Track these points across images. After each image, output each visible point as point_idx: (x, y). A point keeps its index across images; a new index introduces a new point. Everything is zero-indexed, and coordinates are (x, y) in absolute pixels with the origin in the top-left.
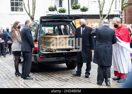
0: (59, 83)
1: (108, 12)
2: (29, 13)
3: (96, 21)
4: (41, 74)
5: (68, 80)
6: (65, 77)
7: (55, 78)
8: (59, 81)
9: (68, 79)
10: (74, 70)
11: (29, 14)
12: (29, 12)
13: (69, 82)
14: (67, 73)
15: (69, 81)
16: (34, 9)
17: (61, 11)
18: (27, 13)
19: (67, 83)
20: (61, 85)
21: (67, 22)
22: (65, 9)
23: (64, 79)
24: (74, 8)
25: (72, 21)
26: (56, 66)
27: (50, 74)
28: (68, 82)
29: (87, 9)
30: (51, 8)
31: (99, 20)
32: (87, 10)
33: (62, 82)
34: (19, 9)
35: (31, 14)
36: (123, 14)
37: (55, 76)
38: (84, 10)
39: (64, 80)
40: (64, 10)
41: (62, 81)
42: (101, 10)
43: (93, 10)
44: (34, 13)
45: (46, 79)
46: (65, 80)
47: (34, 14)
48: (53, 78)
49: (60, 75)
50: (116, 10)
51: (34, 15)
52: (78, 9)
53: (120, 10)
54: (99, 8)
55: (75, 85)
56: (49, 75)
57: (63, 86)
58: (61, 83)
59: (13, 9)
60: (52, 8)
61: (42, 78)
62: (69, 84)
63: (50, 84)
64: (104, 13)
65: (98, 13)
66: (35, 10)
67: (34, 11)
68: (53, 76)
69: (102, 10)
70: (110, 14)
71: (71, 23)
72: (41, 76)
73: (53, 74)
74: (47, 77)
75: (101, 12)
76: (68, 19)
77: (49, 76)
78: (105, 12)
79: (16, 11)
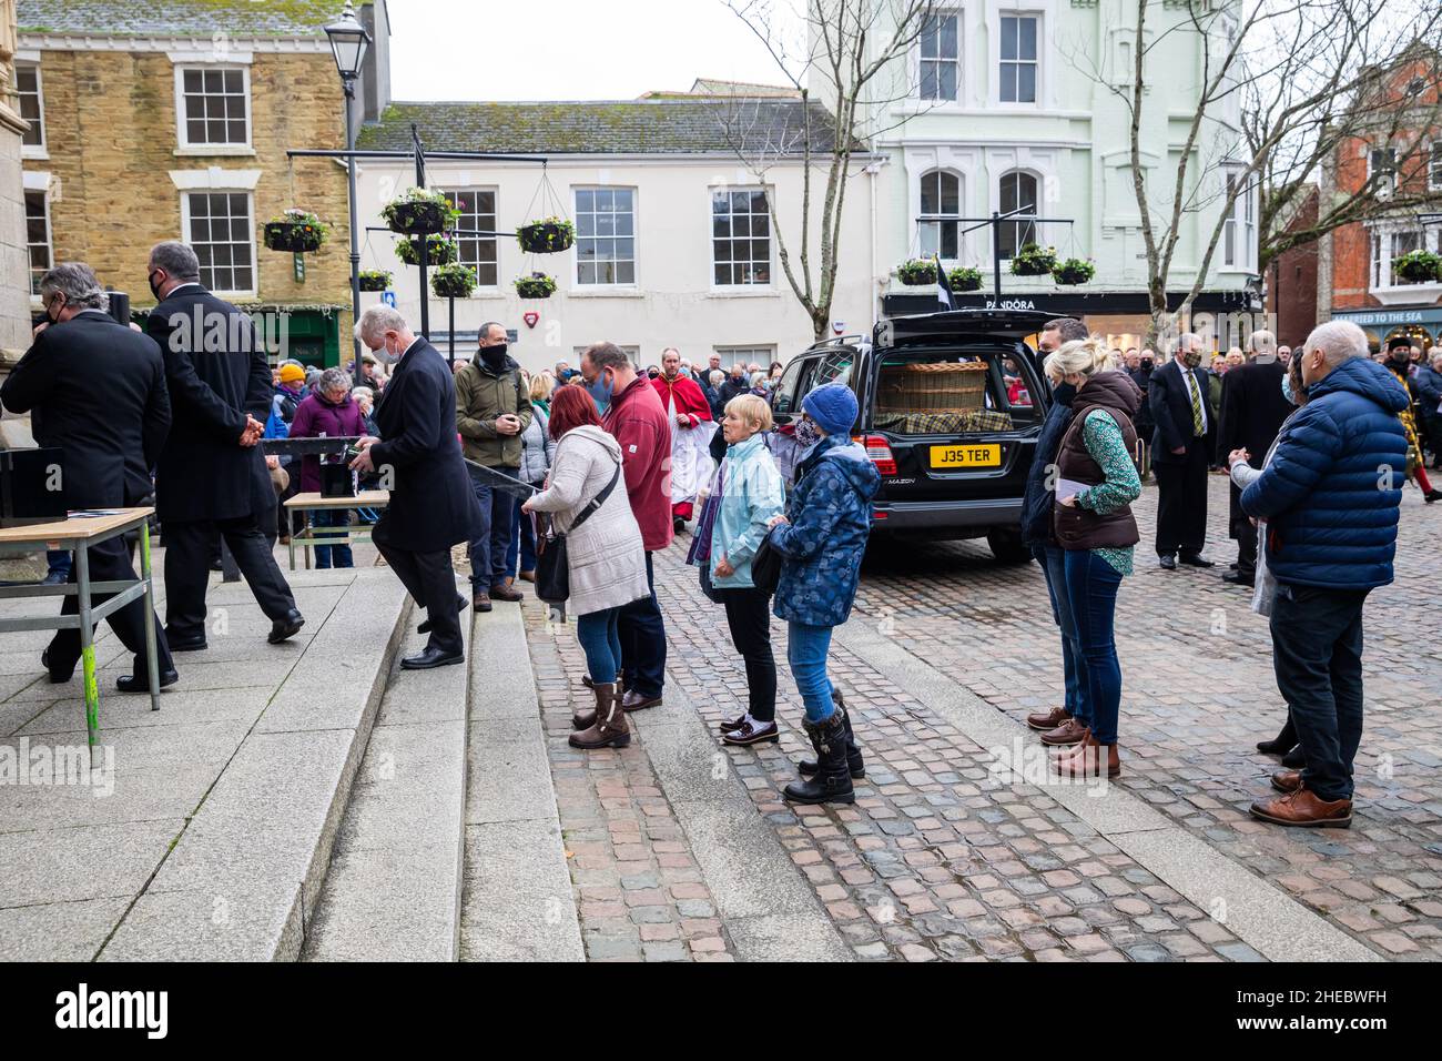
0: (965, 627)
1: (1194, 280)
2: (804, 293)
3: (1127, 326)
4: (873, 582)
5: (1008, 615)
6: (986, 601)
7: (944, 604)
8: (965, 620)
9: (1005, 609)
10: (1027, 567)
11: (806, 301)
12: (808, 287)
13: (1012, 624)
14: (996, 584)
15: (1011, 620)
16: (830, 274)
17: (961, 281)
18: (798, 294)
19: (1003, 627)
20: (977, 638)
21: (999, 341)
22: (980, 270)
23: (985, 609)
24: (1024, 269)
25: (1021, 340)
26: (938, 547)
27: (919, 587)
28: (1006, 623)
29: (1087, 270)
30: (912, 271)
31: (1141, 320)
32: (1087, 277)
33: (975, 623)
34: (751, 274)
35: (816, 301)
36: (1265, 287)
37: (941, 593)
38: (1073, 274)
39: (984, 613)
40: (971, 279)
41: (978, 617)
42: (1159, 274)
43: (1119, 270)
44: (828, 291)
45: (903, 607)
46: (991, 616)
47: (829, 298)
48: (935, 604)
49: (965, 590)
50: (1229, 269)
51: (829, 304)
52: (1043, 271)
53: (1254, 269)
54: (1145, 261)
55: (1038, 638)
56: (915, 590)
57: (984, 641)
58: (976, 627)
59: (722, 276)
60: (919, 271)
61: (882, 601)
62: (1014, 636)
63: (925, 629)
64: (1173, 285)
65: (1140, 284)
66: (836, 278)
67: (832, 285)
68: (930, 592)
69: (1164, 274)
70: (1207, 288)
71: (1019, 349)
72: (876, 592)
73: (929, 587)
74: (905, 598)
75: (1157, 283)
76: (1008, 329)
77: (913, 593)
78: (1181, 280)
79: (738, 281)
